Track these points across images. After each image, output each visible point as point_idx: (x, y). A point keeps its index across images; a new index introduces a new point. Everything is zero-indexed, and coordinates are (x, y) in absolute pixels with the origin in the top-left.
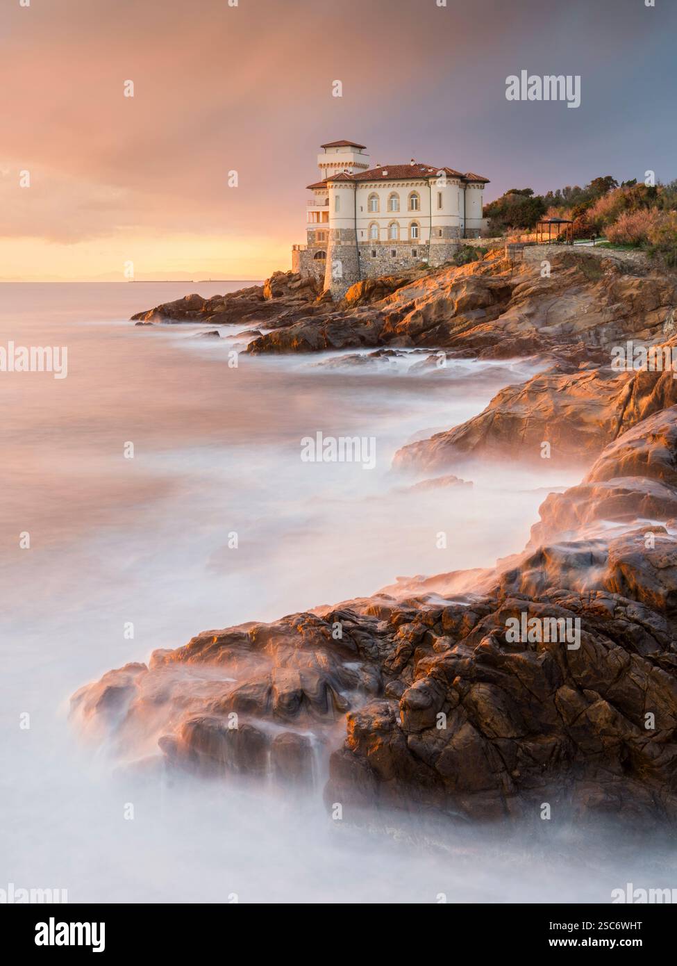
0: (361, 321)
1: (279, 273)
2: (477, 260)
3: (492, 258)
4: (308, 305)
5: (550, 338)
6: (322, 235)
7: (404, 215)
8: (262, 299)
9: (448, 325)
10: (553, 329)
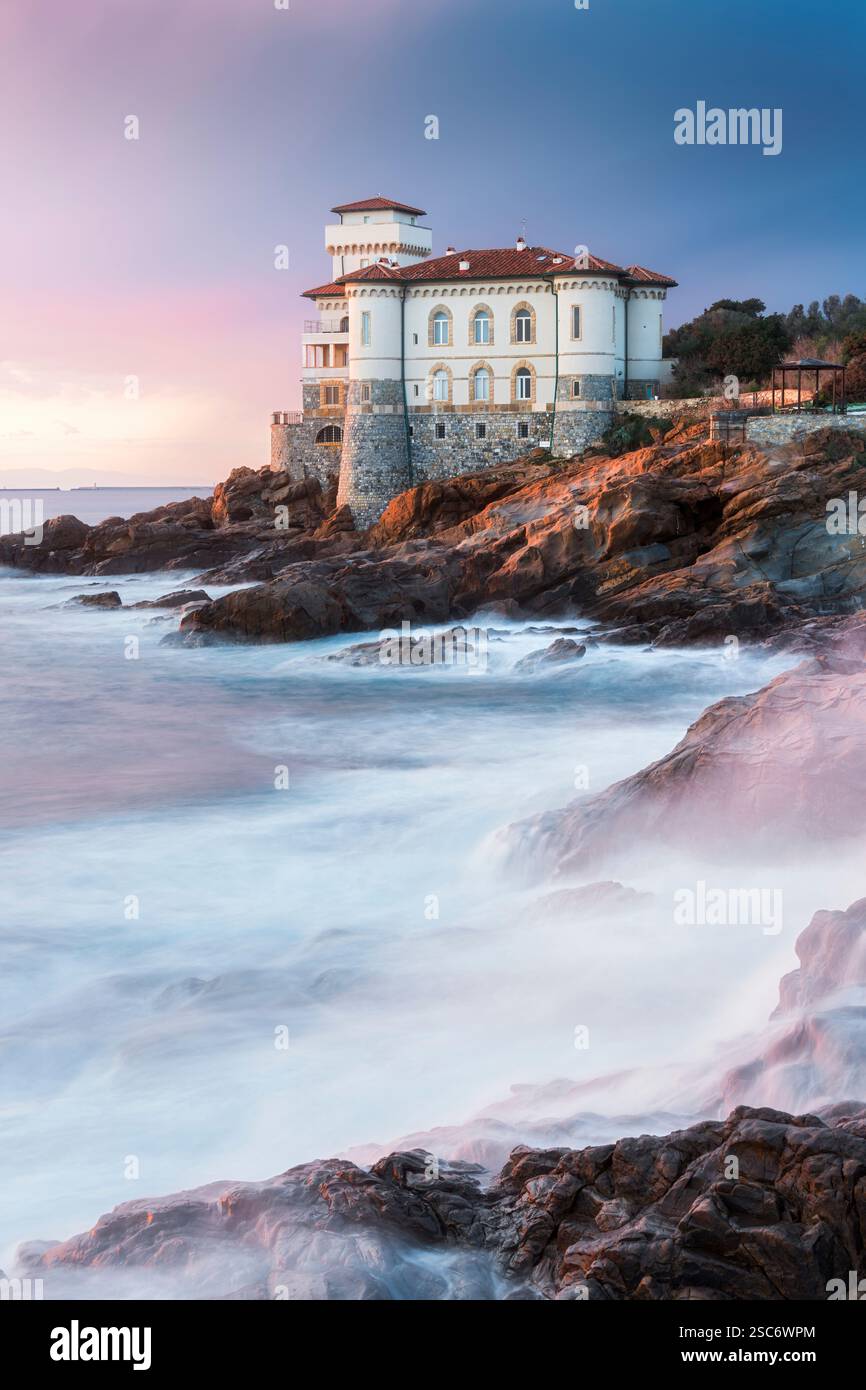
0: (416, 569)
1: (242, 472)
2: (650, 443)
3: (683, 439)
4: (305, 538)
5: (797, 602)
6: (332, 393)
7: (504, 352)
8: (208, 525)
9: (594, 577)
10: (806, 584)
